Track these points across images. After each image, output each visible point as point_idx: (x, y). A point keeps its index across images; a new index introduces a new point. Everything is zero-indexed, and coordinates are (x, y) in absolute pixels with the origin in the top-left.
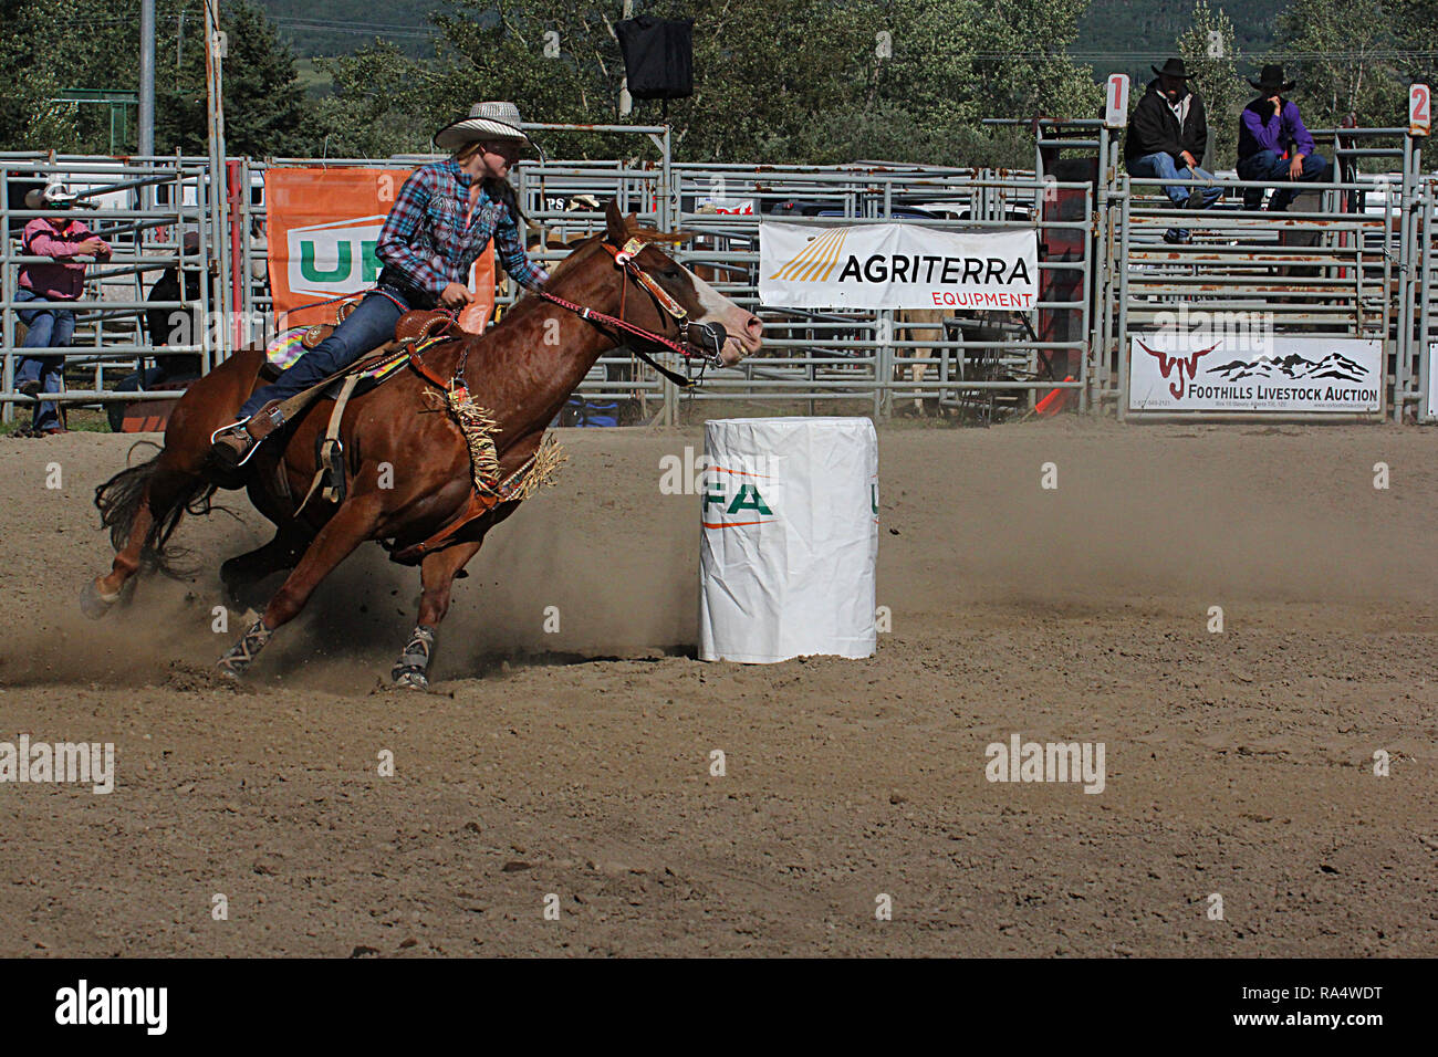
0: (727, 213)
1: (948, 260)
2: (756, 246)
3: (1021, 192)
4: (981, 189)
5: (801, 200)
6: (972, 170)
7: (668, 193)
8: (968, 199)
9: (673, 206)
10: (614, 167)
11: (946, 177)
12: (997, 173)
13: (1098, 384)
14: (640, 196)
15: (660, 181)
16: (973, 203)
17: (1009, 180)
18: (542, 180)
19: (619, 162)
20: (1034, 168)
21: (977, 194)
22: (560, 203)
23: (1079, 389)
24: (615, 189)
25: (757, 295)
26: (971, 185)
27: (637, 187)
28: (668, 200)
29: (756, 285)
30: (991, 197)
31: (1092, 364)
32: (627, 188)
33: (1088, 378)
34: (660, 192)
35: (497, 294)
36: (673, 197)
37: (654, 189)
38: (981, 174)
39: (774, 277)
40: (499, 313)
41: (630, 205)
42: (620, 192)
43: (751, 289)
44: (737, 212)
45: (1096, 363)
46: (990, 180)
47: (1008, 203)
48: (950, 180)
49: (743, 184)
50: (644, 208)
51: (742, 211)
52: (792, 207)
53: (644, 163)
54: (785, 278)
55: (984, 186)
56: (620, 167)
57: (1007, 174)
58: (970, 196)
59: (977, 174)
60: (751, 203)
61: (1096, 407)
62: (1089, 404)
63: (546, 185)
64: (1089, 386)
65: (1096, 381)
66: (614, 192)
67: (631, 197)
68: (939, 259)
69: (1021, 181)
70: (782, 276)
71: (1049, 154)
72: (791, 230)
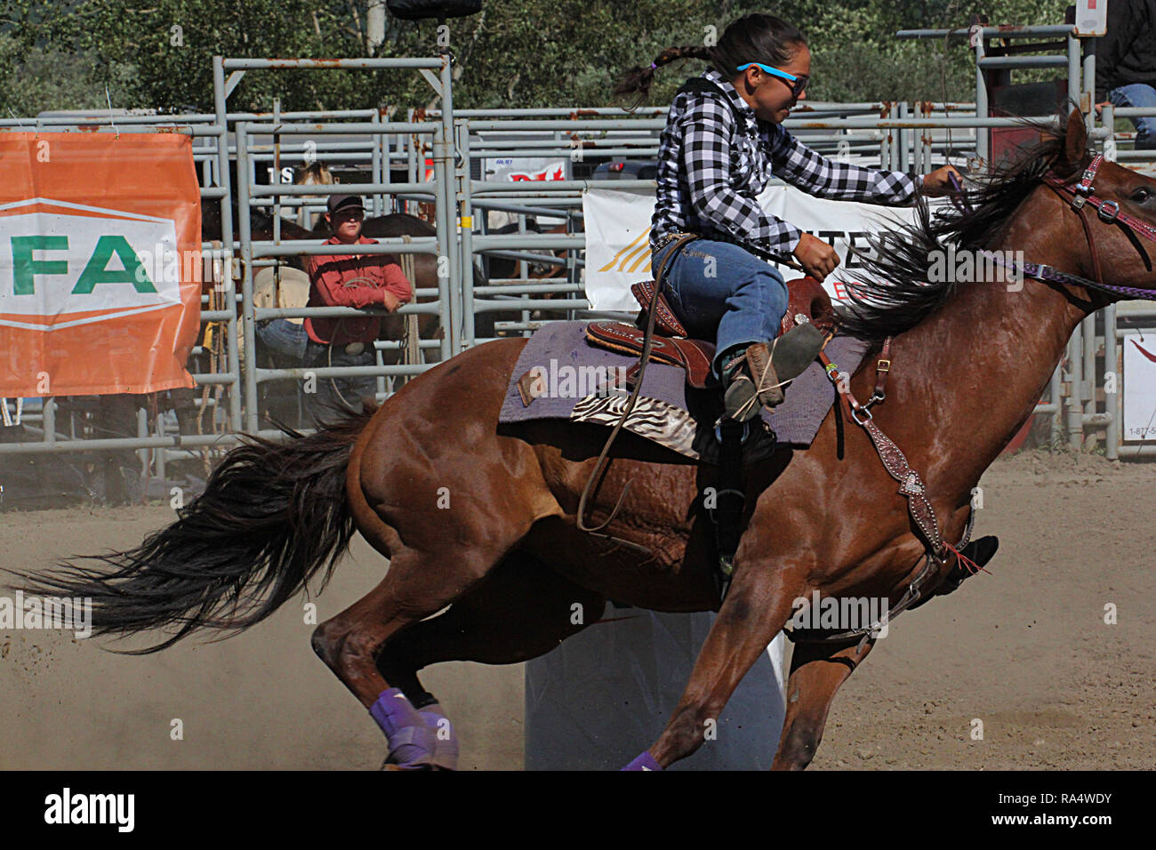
0: (526, 179)
1: (853, 235)
2: (577, 225)
3: (956, 135)
4: (895, 132)
5: (629, 157)
6: (881, 105)
7: (451, 153)
8: (877, 147)
9: (459, 172)
10: (368, 119)
11: (844, 117)
12: (918, 108)
13: (1077, 407)
14: (405, 161)
15: (439, 136)
16: (885, 152)
17: (935, 118)
18: (277, 141)
19: (373, 112)
20: (975, 100)
21: (890, 139)
22: (287, 173)
23: (1050, 414)
24: (370, 150)
25: (581, 295)
26: (881, 127)
27: (400, 147)
28: (451, 163)
29: (577, 281)
30: (908, 143)
31: (1068, 377)
32: (386, 148)
33: (1064, 399)
34: (439, 152)
35: (205, 306)
36: (458, 159)
37: (426, 149)
38: (894, 110)
39: (606, 269)
40: (209, 333)
41: (393, 173)
42: (377, 155)
43: (573, 286)
44: (542, 177)
45: (1074, 376)
46: (908, 119)
47: (934, 151)
48: (850, 120)
49: (552, 138)
50: (412, 176)
51: (549, 177)
52: (623, 167)
53: (411, 112)
54: (621, 269)
55: (900, 128)
56: (376, 119)
57: (932, 109)
58: (880, 142)
59: (889, 110)
60: (561, 165)
61: (1076, 440)
62: (1066, 435)
63: (282, 147)
64: (1065, 410)
65: (1074, 402)
66: (368, 155)
67: (392, 161)
68: (841, 234)
69: (955, 118)
70: (617, 266)
71: (995, 77)
72: (627, 200)
